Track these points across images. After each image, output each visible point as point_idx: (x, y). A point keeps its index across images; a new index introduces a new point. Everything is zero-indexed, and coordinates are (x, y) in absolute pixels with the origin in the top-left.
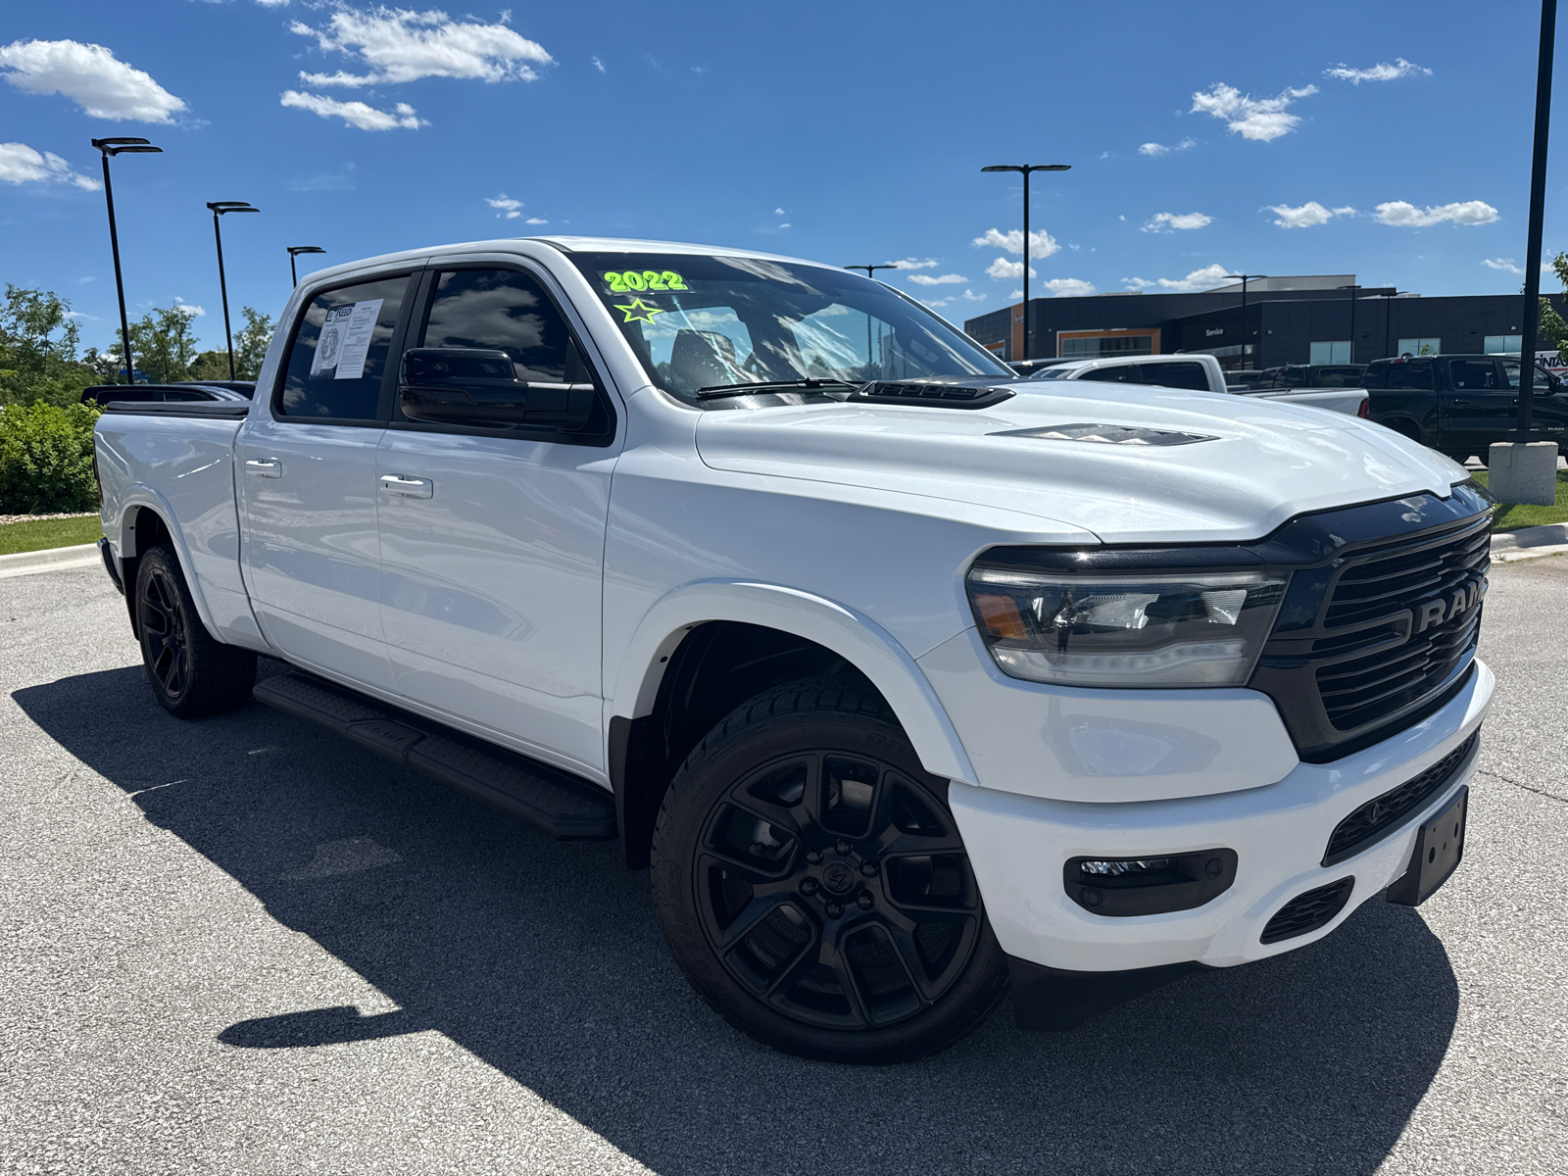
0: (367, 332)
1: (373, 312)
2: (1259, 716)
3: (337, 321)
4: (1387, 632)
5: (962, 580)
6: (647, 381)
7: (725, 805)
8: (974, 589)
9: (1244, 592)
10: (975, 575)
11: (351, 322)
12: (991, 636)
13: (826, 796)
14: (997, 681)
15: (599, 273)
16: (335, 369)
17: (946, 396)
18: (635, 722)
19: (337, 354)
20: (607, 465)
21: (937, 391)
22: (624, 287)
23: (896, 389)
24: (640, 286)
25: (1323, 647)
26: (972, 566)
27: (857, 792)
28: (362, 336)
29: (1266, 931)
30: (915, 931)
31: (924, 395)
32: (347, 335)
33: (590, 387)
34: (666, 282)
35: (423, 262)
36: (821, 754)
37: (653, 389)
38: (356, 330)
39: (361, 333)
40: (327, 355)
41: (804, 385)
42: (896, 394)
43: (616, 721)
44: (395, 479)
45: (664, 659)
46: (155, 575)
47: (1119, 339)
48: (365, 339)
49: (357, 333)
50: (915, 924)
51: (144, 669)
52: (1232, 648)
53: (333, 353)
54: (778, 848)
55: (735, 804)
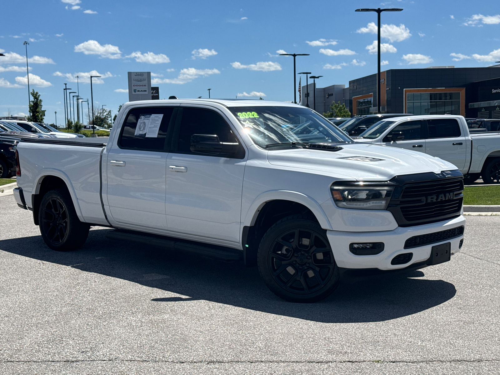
0: (158, 124)
1: (160, 118)
2: (389, 215)
3: (144, 119)
4: (420, 201)
5: (329, 188)
6: (253, 143)
7: (276, 242)
8: (332, 190)
9: (386, 191)
10: (332, 187)
11: (151, 121)
12: (336, 201)
13: (299, 241)
14: (336, 208)
15: (236, 113)
16: (145, 134)
17: (328, 148)
18: (250, 227)
19: (146, 130)
20: (243, 163)
21: (326, 147)
22: (243, 117)
23: (315, 146)
24: (247, 117)
25: (402, 202)
26: (332, 185)
27: (306, 242)
28: (155, 125)
29: (392, 261)
30: (320, 270)
31: (322, 148)
32: (150, 124)
33: (237, 144)
34: (253, 115)
35: (179, 105)
36: (298, 229)
37: (255, 145)
38: (153, 123)
39: (155, 124)
40: (142, 129)
41: (291, 144)
42: (315, 147)
43: (245, 228)
44: (175, 167)
45: (259, 211)
46: (52, 201)
47: (440, 94)
48: (157, 126)
49: (154, 124)
50: (319, 269)
51: (42, 236)
52: (384, 202)
53: (144, 129)
54: (287, 255)
55: (279, 242)
